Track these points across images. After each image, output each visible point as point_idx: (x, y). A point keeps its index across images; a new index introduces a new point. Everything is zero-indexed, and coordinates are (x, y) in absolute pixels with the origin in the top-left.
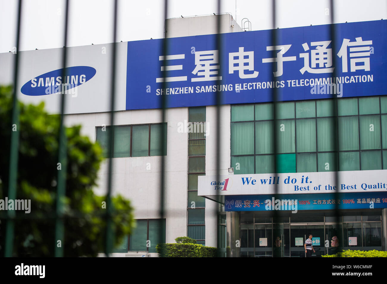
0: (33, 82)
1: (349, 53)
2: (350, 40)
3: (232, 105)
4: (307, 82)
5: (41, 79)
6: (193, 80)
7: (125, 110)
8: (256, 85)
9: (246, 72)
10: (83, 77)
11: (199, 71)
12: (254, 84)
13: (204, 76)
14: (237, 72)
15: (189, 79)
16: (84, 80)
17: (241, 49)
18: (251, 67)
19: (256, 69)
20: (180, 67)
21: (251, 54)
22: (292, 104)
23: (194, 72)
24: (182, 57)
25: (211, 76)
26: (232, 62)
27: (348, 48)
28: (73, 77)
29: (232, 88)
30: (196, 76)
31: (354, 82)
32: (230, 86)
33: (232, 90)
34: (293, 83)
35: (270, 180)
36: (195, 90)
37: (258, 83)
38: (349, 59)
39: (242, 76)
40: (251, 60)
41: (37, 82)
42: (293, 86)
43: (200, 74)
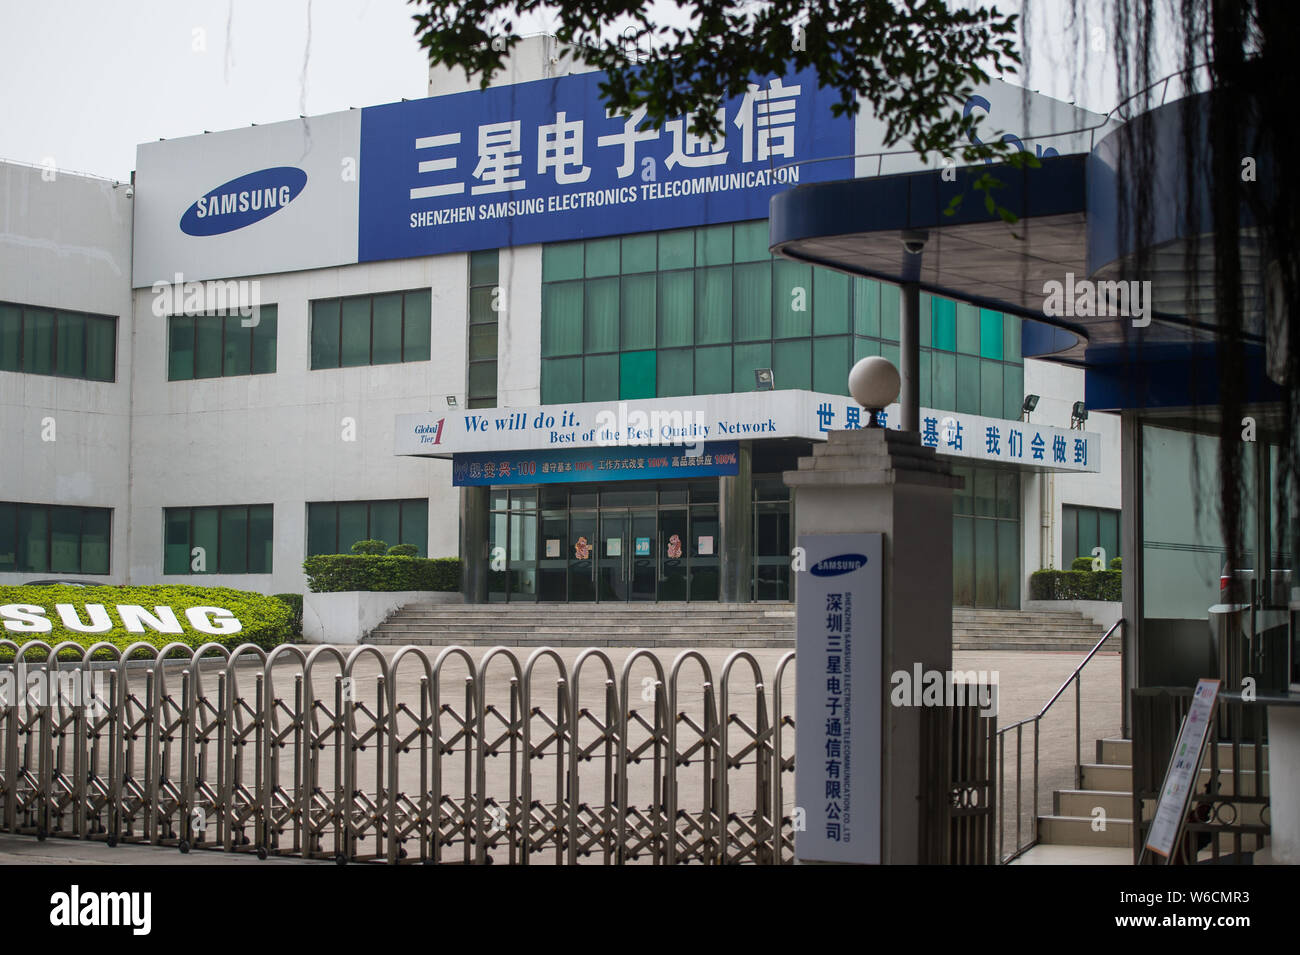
0: (200, 206)
1: (756, 115)
2: (758, 86)
3: (546, 244)
4: (679, 188)
5: (214, 199)
6: (476, 191)
7: (357, 261)
8: (585, 197)
9: (570, 169)
10: (285, 193)
11: (486, 170)
12: (582, 195)
13: (493, 182)
14: (551, 170)
15: (468, 189)
16: (287, 197)
17: (561, 116)
18: (577, 159)
19: (586, 162)
20: (450, 163)
21: (578, 127)
22: (652, 239)
23: (477, 174)
24: (454, 138)
25: (507, 180)
26: (543, 145)
27: (756, 104)
28: (268, 191)
29: (542, 206)
30: (480, 182)
31: (764, 184)
32: (540, 203)
33: (542, 211)
34: (652, 191)
35: (512, 421)
36: (478, 213)
37: (589, 194)
38: (756, 129)
39: (562, 178)
40: (577, 142)
41: (207, 206)
42: (651, 197)
43: (487, 177)
